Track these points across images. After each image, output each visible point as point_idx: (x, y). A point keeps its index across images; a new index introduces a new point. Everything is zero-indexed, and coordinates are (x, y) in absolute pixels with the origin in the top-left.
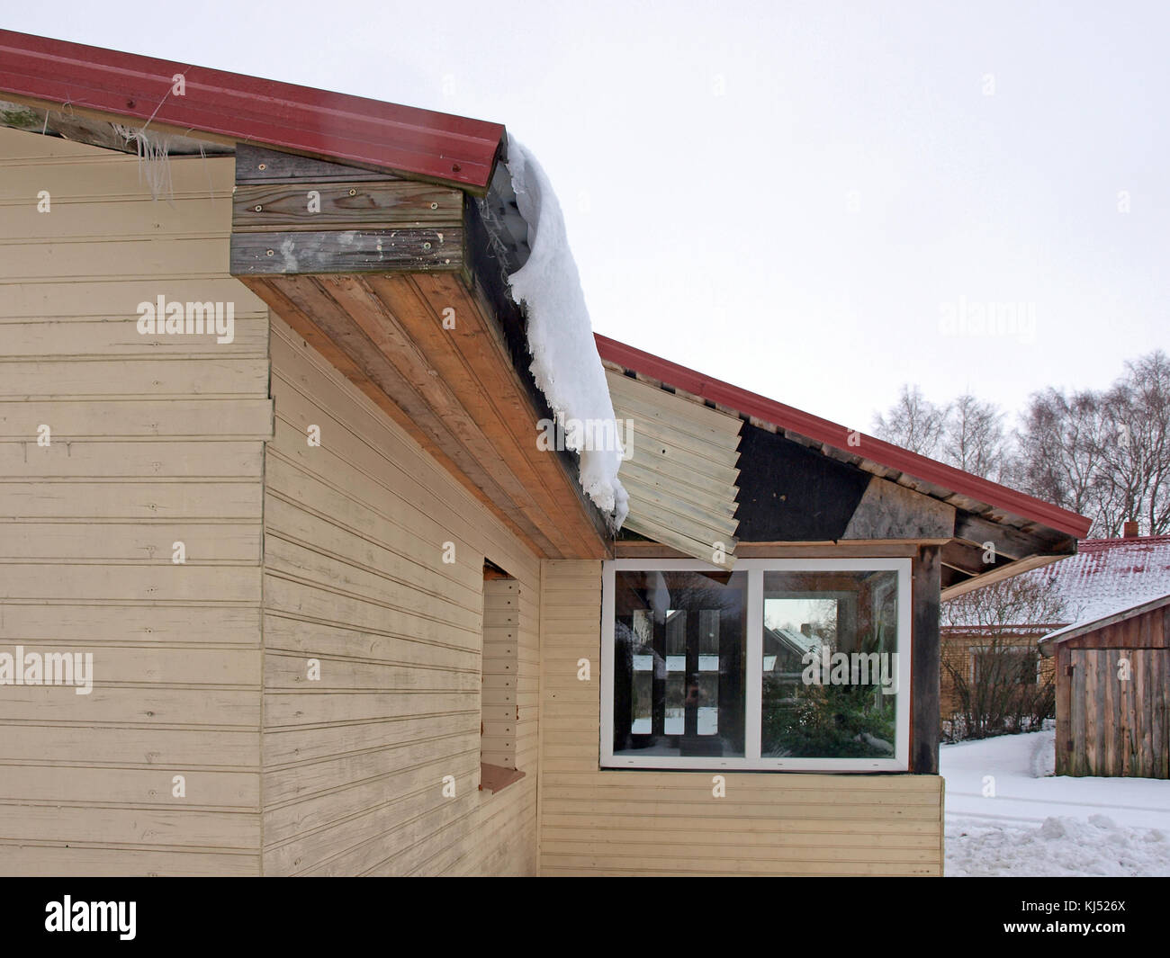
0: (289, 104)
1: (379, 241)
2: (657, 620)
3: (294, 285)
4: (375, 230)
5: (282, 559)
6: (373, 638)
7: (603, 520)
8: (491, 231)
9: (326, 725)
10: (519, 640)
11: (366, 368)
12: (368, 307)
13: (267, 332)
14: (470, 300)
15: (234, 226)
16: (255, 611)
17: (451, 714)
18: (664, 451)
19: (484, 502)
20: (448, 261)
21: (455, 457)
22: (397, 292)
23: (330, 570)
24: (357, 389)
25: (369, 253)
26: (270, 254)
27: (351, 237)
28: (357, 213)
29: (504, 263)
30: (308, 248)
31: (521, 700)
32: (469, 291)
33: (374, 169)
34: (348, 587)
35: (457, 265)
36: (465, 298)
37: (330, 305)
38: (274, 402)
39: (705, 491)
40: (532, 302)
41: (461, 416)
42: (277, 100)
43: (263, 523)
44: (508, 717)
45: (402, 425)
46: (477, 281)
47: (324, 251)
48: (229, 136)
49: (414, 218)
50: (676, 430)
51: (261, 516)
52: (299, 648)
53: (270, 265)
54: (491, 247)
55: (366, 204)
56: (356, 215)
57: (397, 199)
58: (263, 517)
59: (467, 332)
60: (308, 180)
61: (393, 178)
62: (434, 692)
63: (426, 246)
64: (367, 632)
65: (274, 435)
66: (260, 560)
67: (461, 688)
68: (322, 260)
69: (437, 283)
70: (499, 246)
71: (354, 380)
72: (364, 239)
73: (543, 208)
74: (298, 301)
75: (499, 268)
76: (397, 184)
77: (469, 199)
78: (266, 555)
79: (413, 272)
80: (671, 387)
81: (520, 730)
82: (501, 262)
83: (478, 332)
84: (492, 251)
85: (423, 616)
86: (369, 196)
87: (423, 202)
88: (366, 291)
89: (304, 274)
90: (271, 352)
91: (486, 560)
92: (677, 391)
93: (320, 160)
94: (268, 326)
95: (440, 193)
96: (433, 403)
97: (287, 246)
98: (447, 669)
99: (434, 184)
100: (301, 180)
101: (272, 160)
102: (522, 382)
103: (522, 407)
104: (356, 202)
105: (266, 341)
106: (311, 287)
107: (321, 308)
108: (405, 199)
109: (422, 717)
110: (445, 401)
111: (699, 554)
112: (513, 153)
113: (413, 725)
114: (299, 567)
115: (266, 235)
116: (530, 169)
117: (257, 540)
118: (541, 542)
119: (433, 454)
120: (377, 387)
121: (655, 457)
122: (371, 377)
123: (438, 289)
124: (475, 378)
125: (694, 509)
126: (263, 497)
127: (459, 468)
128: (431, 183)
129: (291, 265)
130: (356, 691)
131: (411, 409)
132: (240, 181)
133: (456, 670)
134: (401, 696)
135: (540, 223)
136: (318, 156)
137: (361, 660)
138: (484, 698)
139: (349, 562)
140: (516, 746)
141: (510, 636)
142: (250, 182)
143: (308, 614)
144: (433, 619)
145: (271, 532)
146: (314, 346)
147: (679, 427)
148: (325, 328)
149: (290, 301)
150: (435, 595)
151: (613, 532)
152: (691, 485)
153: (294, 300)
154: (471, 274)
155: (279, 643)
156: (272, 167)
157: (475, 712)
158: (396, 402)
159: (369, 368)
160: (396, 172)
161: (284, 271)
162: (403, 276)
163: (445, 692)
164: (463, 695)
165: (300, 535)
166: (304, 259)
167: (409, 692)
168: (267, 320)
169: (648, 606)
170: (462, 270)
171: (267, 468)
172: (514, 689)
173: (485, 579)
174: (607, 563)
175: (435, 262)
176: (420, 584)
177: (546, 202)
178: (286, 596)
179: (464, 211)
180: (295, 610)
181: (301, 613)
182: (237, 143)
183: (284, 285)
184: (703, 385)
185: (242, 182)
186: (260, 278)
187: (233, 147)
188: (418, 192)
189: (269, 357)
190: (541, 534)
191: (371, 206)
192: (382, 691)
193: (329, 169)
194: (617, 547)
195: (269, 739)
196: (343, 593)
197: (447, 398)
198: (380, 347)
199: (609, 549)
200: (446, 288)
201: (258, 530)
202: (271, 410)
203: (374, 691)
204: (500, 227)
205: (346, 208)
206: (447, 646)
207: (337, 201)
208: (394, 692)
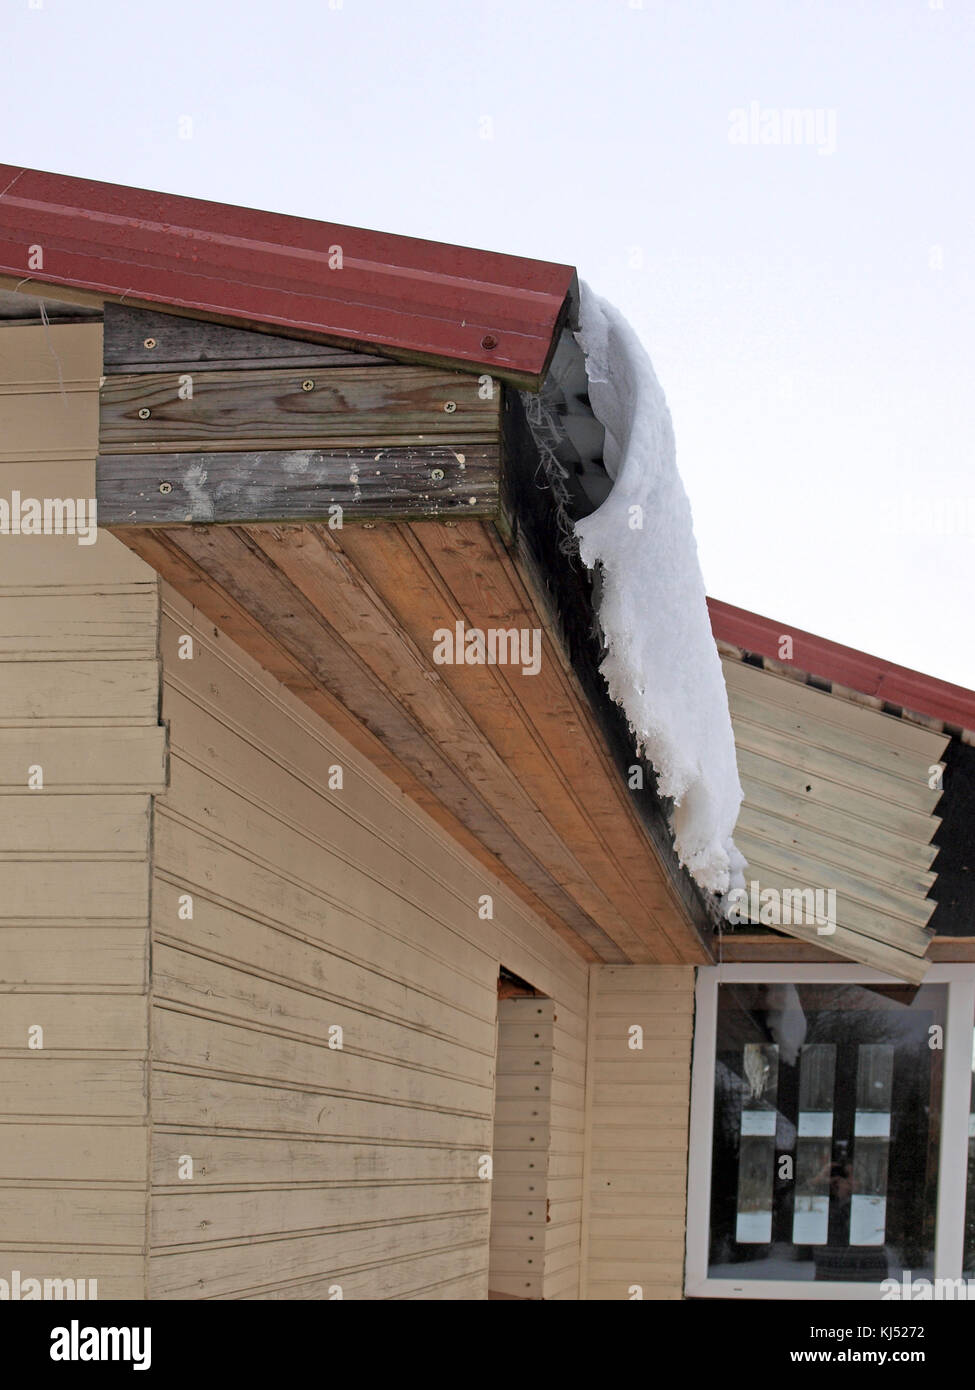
0: (198, 234)
1: (355, 468)
2: (785, 1060)
3: (205, 540)
4: (347, 448)
5: (178, 981)
6: (321, 1101)
7: (702, 902)
8: (542, 444)
9: (246, 1241)
10: (553, 1096)
11: (317, 669)
12: (329, 575)
13: (155, 616)
14: (507, 563)
15: (101, 443)
16: (137, 1066)
17: (442, 1216)
18: (808, 788)
19: (499, 875)
20: (473, 501)
21: (458, 807)
22: (383, 551)
23: (254, 996)
24: (296, 699)
25: (335, 488)
26: (165, 491)
27: (306, 461)
28: (315, 420)
29: (562, 496)
30: (230, 480)
31: (553, 1190)
32: (506, 549)
33: (346, 345)
34: (283, 1022)
35: (489, 507)
36: (498, 558)
37: (264, 572)
38: (168, 731)
39: (880, 853)
40: (613, 565)
41: (475, 743)
42: (175, 229)
43: (150, 926)
44: (533, 1218)
45: (371, 757)
46: (520, 531)
47: (257, 485)
48: (94, 291)
49: (415, 427)
50: (832, 752)
51: (147, 915)
52: (206, 1120)
53: (166, 509)
54: (542, 469)
55: (332, 404)
56: (313, 424)
57: (387, 397)
58: (150, 917)
59: (495, 613)
60: (230, 364)
61: (381, 360)
62: (417, 1182)
63: (436, 475)
64: (312, 1092)
65: (168, 784)
66: (145, 984)
67: (459, 1175)
68: (254, 500)
69: (452, 535)
70: (554, 467)
71: (294, 688)
72: (327, 465)
73: (641, 408)
74: (209, 565)
75: (552, 504)
76: (384, 371)
77: (509, 393)
78: (155, 977)
79: (412, 519)
80: (824, 680)
81: (551, 1237)
82: (556, 494)
83: (515, 612)
84: (543, 478)
85: (401, 1063)
86: (336, 391)
87: (429, 400)
88: (328, 548)
89: (226, 521)
90: (162, 650)
91: (503, 969)
92: (836, 687)
93: (251, 330)
94: (156, 607)
95: (462, 385)
96: (428, 723)
97: (194, 476)
98: (437, 1145)
99: (452, 371)
100: (218, 365)
101: (166, 331)
102: (585, 691)
103: (581, 728)
104: (313, 402)
105: (154, 632)
106: (233, 543)
107: (248, 575)
108: (399, 396)
109: (396, 1223)
110: (450, 720)
111: (865, 957)
112: (590, 316)
113: (383, 1235)
114: (206, 993)
115: (156, 458)
116: (617, 343)
117: (141, 953)
118: (592, 937)
119: (419, 801)
120: (333, 698)
121: (792, 797)
122: (324, 683)
123: (453, 545)
124: (503, 684)
125: (857, 881)
126: (150, 884)
127: (463, 822)
128: (445, 369)
129: (203, 508)
130: (295, 1186)
131: (389, 732)
132: (111, 367)
133: (451, 1147)
134: (363, 1192)
135: (634, 434)
136: (248, 325)
137: (302, 1137)
138: (494, 1189)
139: (284, 981)
140: (544, 1264)
141: (537, 1088)
142: (131, 369)
143: (220, 1068)
144: (417, 1067)
145: (162, 938)
146: (231, 634)
147: (833, 747)
148: (252, 607)
149: (195, 565)
150: (420, 1028)
151: (717, 921)
152: (852, 843)
153: (201, 564)
154: (511, 521)
155: (175, 1115)
156: (167, 343)
157: (479, 1212)
158: (365, 721)
159: (322, 669)
160: (385, 351)
161: (189, 518)
162: (395, 524)
163: (434, 1181)
164: (462, 1187)
165: (206, 942)
166: (225, 498)
167: (377, 1184)
168: (155, 597)
169: (768, 1036)
170: (497, 516)
171: (157, 836)
172: (544, 1174)
173: (500, 998)
174: (704, 970)
175: (452, 503)
176: (396, 1012)
177: (645, 396)
178: (184, 1038)
179: (503, 413)
180: (199, 1061)
181: (207, 1065)
182: (106, 303)
183: (187, 540)
184: (881, 678)
185: (114, 369)
186: (147, 530)
187: (100, 307)
188: (421, 384)
189: (160, 657)
190: (593, 924)
191: (340, 408)
192: (336, 1184)
193: (267, 346)
194: (723, 944)
195: (157, 1265)
196: (275, 1031)
197: (453, 717)
198: (344, 636)
199: (709, 947)
200: (467, 543)
201: (142, 936)
202: (164, 745)
203: (323, 1185)
204: (558, 439)
205: (297, 412)
206: (439, 1109)
207: (281, 401)
208: (353, 1184)
